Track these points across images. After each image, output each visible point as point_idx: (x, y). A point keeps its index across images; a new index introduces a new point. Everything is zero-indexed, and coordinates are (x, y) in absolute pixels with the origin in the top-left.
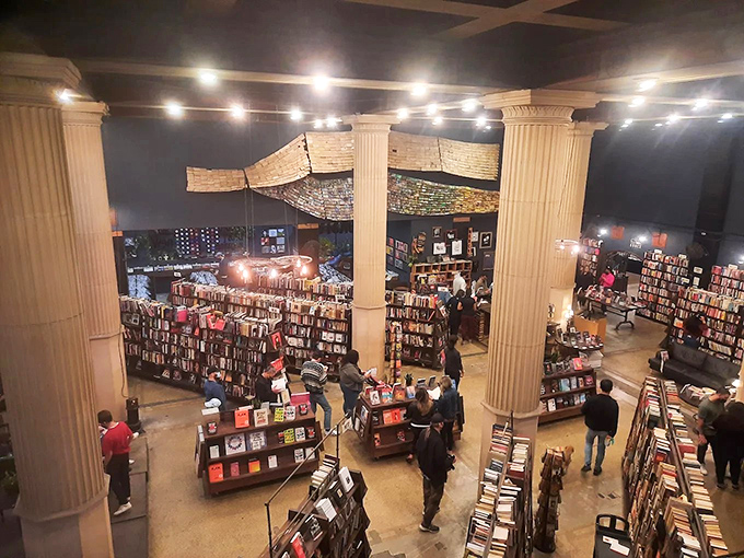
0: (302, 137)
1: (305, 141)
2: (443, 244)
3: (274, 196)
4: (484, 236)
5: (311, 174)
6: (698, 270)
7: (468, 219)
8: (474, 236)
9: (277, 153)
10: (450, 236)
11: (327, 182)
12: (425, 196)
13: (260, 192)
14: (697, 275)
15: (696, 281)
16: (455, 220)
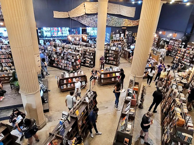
0: (83, 3)
1: (84, 4)
2: (119, 34)
3: (76, 20)
4: (130, 33)
5: (86, 14)
6: (184, 43)
7: (126, 28)
8: (127, 33)
9: (77, 8)
10: (121, 32)
11: (90, 16)
12: (115, 21)
13: (72, 18)
14: (183, 45)
15: (183, 46)
16: (123, 28)
